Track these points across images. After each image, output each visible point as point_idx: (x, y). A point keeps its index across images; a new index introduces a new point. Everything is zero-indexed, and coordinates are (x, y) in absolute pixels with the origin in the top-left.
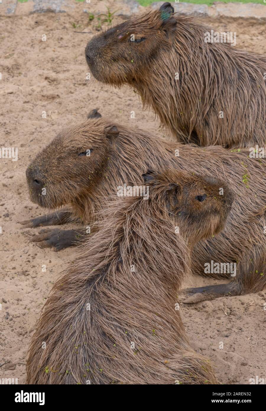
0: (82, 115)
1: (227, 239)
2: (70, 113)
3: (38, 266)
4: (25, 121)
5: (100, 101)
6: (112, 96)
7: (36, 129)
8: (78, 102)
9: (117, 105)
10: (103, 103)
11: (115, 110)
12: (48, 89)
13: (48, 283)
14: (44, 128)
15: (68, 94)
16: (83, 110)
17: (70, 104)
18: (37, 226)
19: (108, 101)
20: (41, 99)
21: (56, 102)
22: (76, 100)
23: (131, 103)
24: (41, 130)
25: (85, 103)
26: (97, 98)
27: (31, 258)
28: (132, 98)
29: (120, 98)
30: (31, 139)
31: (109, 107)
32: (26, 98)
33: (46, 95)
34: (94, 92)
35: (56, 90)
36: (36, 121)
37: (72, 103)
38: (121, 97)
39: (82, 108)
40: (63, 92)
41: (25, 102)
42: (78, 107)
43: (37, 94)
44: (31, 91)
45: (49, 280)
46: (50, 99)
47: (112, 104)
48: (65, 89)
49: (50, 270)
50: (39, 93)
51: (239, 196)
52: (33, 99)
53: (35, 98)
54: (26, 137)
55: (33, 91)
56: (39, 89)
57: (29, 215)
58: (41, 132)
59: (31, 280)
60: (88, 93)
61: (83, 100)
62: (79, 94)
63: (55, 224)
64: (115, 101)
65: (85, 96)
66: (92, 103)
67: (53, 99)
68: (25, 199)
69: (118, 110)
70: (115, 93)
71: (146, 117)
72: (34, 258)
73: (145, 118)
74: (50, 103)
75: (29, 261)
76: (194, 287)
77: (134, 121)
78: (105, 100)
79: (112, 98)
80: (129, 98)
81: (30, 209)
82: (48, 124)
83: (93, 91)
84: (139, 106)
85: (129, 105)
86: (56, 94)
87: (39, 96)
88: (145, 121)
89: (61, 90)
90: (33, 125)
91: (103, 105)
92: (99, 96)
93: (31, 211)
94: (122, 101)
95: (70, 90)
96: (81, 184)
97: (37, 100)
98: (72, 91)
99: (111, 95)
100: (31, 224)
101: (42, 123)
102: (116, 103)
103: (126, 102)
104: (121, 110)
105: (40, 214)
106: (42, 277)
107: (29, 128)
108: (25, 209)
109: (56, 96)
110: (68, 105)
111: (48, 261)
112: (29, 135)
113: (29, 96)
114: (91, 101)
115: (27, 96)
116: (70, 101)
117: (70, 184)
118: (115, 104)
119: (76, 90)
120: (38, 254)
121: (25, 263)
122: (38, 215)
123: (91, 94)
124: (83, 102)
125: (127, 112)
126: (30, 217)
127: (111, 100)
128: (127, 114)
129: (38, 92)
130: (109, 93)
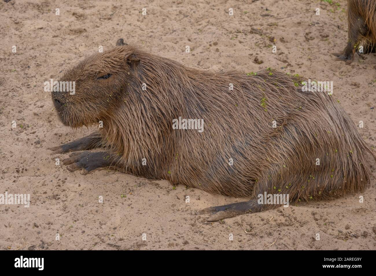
0: (108, 46)
1: (246, 158)
2: (97, 46)
3: (68, 190)
4: (54, 54)
5: (124, 34)
6: (135, 29)
7: (64, 61)
8: (104, 35)
9: (140, 37)
10: (126, 35)
11: (138, 42)
12: (76, 24)
13: (78, 206)
14: (72, 59)
15: (94, 28)
16: (108, 43)
17: (96, 37)
18: (66, 151)
19: (132, 33)
20: (69, 33)
21: (84, 35)
22: (102, 33)
23: (152, 35)
24: (70, 61)
25: (111, 36)
26: (121, 31)
27: (61, 182)
28: (154, 30)
29: (142, 30)
30: (60, 70)
31: (132, 39)
32: (55, 32)
33: (73, 29)
34: (118, 26)
35: (83, 25)
36: (64, 54)
37: (98, 36)
38: (144, 29)
39: (107, 40)
40: (89, 26)
41: (54, 37)
42: (103, 40)
43: (65, 29)
44: (60, 26)
45: (78, 203)
46: (78, 33)
47: (135, 36)
48: (92, 24)
49: (80, 193)
50: (67, 28)
51: (258, 119)
52: (62, 34)
53: (64, 32)
54: (55, 68)
55: (62, 26)
56: (67, 25)
57: (59, 141)
58: (69, 63)
59: (62, 203)
60: (112, 26)
61: (108, 33)
62: (105, 27)
63: (84, 149)
64: (138, 33)
65: (110, 29)
66: (116, 36)
67: (81, 33)
68: (55, 127)
69: (141, 42)
70: (137, 26)
71: (167, 47)
72: (64, 182)
73: (166, 49)
74: (77, 37)
75: (59, 186)
76: (217, 206)
77: (157, 51)
78: (129, 33)
79: (135, 30)
80: (151, 30)
81: (60, 136)
82: (76, 56)
83: (118, 24)
84: (160, 37)
85: (151, 37)
86: (83, 28)
87: (67, 30)
88: (166, 50)
89: (88, 25)
90: (61, 57)
91: (127, 37)
92: (123, 29)
93: (61, 138)
94: (144, 33)
95: (96, 24)
96: (100, 106)
97: (65, 34)
98: (98, 25)
99: (134, 28)
100: (60, 150)
101: (70, 56)
102: (139, 35)
103: (148, 34)
104: (143, 42)
105: (70, 141)
106: (72, 201)
107: (58, 60)
108: (55, 136)
109: (83, 30)
110: (95, 38)
111: (78, 185)
112: (58, 67)
113: (58, 31)
114: (115, 33)
115: (56, 30)
116: (97, 35)
117: (90, 106)
118: (137, 36)
119: (101, 24)
120: (68, 178)
121: (56, 188)
122: (67, 142)
123: (115, 27)
124: (108, 34)
125: (150, 43)
126: (60, 143)
127: (134, 32)
128: (150, 45)
129: (66, 27)
130: (133, 26)
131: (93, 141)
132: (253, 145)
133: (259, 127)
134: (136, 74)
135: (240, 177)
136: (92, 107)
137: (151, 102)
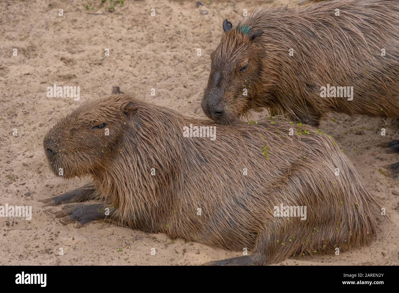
0: (99, 93)
1: (248, 210)
2: (87, 93)
3: (61, 244)
4: (42, 101)
5: (116, 80)
6: (127, 75)
7: (54, 109)
8: (95, 82)
9: (133, 84)
10: (119, 81)
11: (131, 88)
12: (65, 69)
13: (72, 261)
14: (62, 107)
15: (84, 74)
16: (99, 89)
17: (86, 83)
18: (58, 204)
19: (124, 79)
20: (57, 79)
21: (73, 81)
22: (93, 79)
23: (146, 81)
24: (59, 109)
25: (102, 82)
26: (113, 76)
27: (54, 236)
28: (148, 76)
29: (135, 76)
30: (50, 118)
31: (125, 86)
32: (43, 78)
33: (62, 75)
34: (109, 72)
35: (72, 71)
36: (53, 101)
37: (89, 82)
38: (137, 75)
39: (98, 87)
40: (79, 72)
41: (42, 83)
42: (94, 86)
43: (53, 74)
44: (47, 72)
45: (73, 257)
46: (67, 79)
47: (128, 83)
48: (81, 69)
49: (74, 247)
50: (56, 74)
51: (259, 168)
52: (50, 80)
53: (52, 78)
54: (44, 116)
55: (50, 72)
56: (55, 70)
57: (50, 193)
58: (59, 111)
59: (55, 258)
60: (104, 72)
61: (99, 79)
62: (95, 74)
63: (77, 202)
64: (131, 79)
65: (101, 75)
66: (108, 82)
67: (70, 80)
68: (46, 178)
69: (134, 89)
70: (130, 72)
71: (161, 94)
72: (57, 236)
73: (161, 96)
74: (66, 83)
75: (52, 239)
77: (151, 98)
78: (121, 79)
79: (127, 76)
80: (144, 76)
81: (51, 188)
82: (66, 103)
83: (109, 70)
84: (154, 84)
85: (144, 83)
86: (73, 74)
87: (55, 76)
88: (161, 98)
89: (77, 70)
90: (50, 104)
91: (119, 83)
92: (115, 75)
93: (52, 189)
94: (137, 80)
95: (86, 70)
96: (94, 156)
97: (53, 80)
98: (88, 71)
99: (127, 73)
100: (53, 202)
101: (59, 103)
102: (132, 81)
103: (141, 80)
104: (137, 88)
105: (62, 192)
106: (65, 255)
107: (47, 108)
108: (47, 187)
109: (73, 76)
110: (85, 84)
111: (71, 238)
112: (47, 115)
113: (46, 76)
114: (107, 80)
115: (44, 76)
116: (87, 81)
117: (83, 156)
118: (130, 82)
119: (92, 69)
120: (61, 231)
121: (48, 241)
122: (59, 194)
123: (106, 73)
124: (99, 81)
125: (143, 90)
126: (52, 195)
127: (126, 78)
128: (143, 92)
129: (54, 73)
130: (124, 72)
131: (87, 192)
132: (255, 196)
133: (261, 176)
134: (132, 124)
135: (241, 230)
136: (86, 158)
137: (147, 153)
